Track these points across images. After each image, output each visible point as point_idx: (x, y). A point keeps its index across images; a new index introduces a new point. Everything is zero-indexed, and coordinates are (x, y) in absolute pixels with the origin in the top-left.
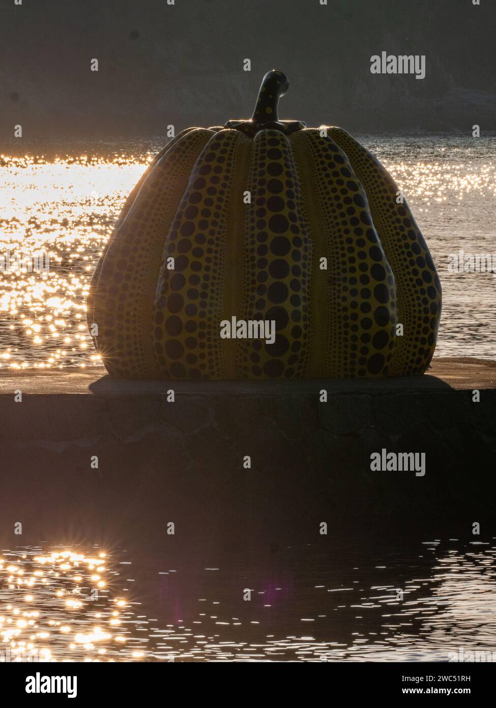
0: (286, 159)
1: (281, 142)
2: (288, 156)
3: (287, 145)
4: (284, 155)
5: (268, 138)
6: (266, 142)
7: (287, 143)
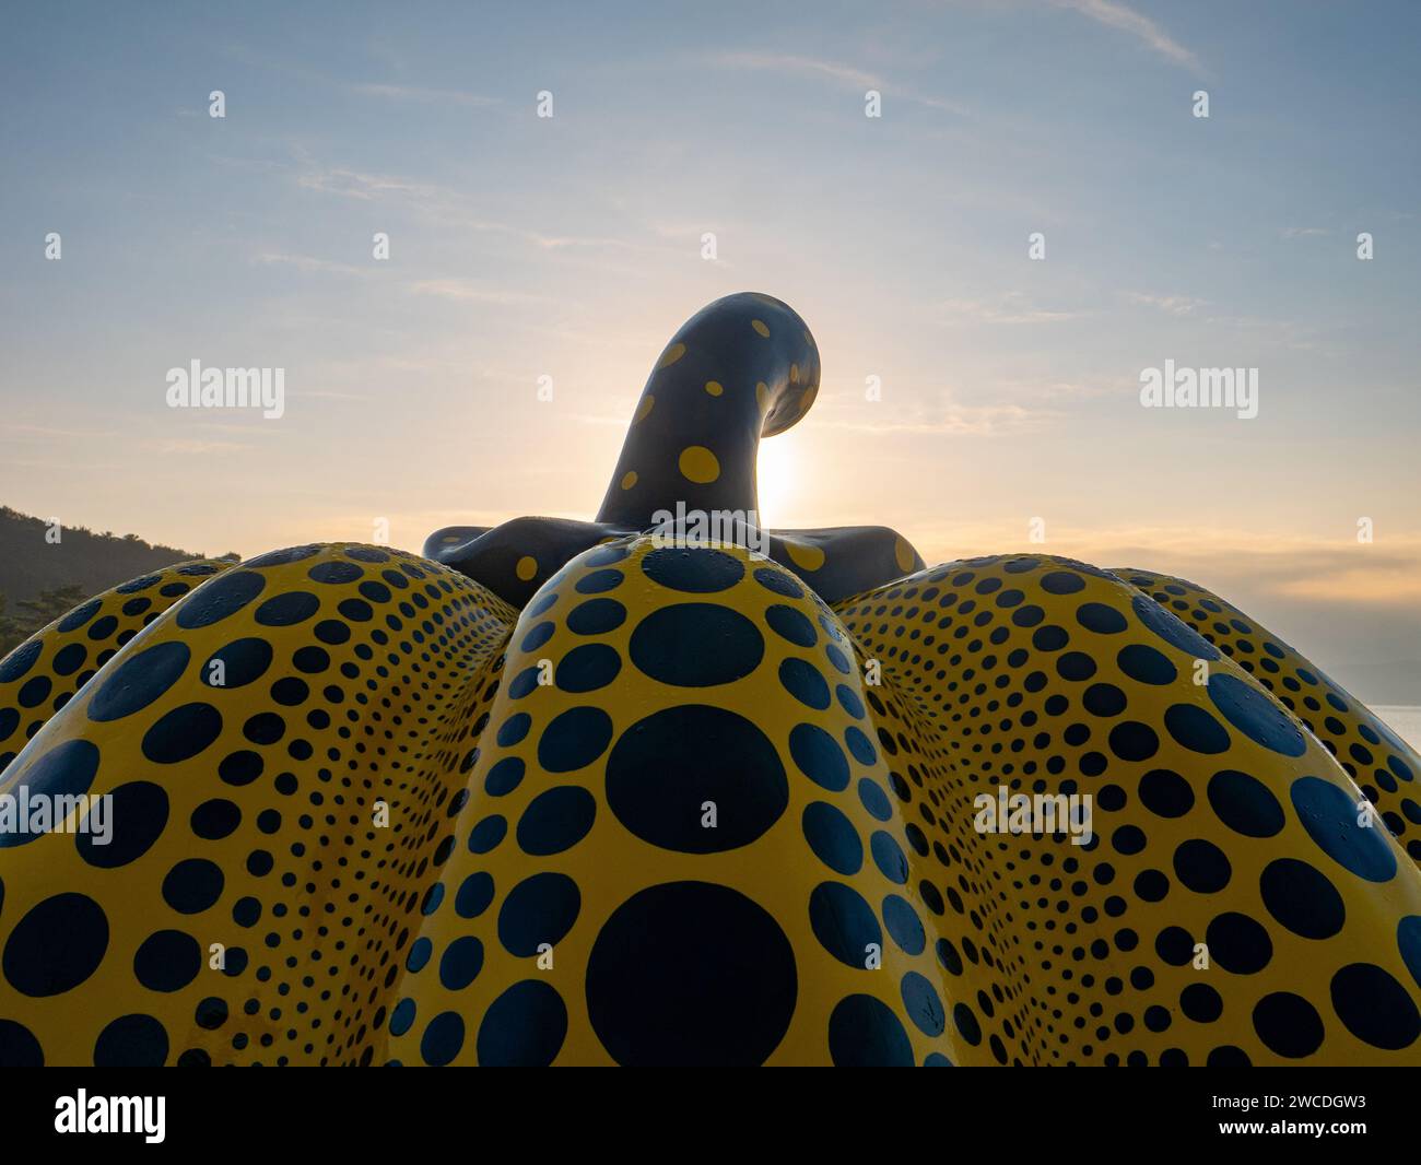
0: (826, 832)
1: (777, 648)
2: (848, 802)
3: (832, 678)
4: (802, 790)
5: (643, 598)
6: (619, 639)
7: (833, 655)
